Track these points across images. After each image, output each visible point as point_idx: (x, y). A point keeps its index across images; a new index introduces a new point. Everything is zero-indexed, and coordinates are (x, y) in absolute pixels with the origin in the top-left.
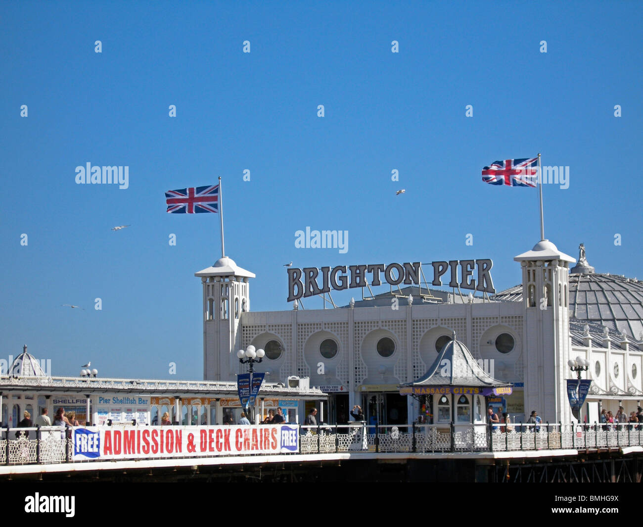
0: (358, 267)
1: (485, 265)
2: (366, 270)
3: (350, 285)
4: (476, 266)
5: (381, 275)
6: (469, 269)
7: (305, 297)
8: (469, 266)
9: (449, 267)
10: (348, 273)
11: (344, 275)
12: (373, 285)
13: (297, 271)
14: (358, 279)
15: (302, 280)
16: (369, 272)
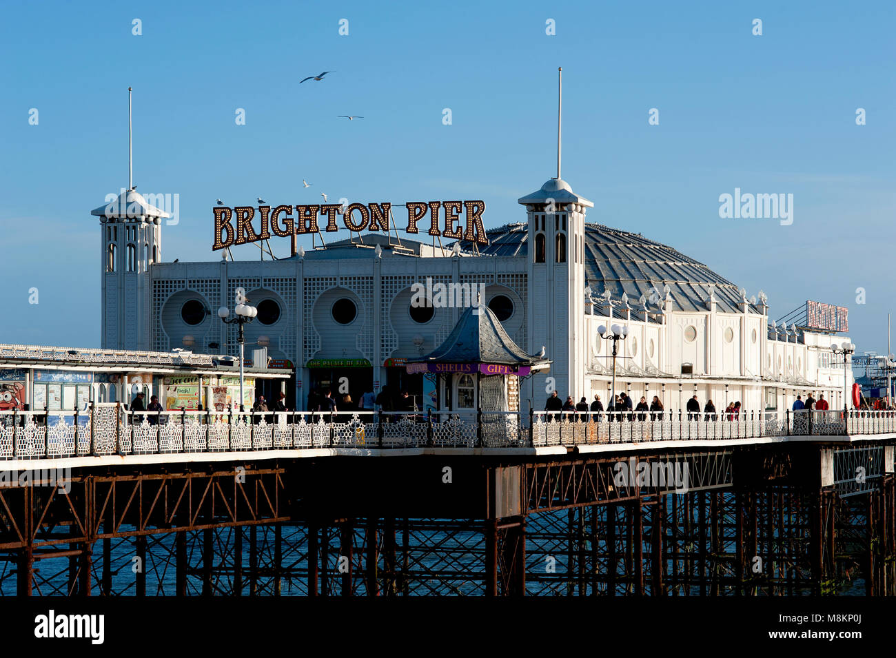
0: (308, 208)
1: (476, 209)
2: (319, 213)
3: (298, 230)
4: (464, 208)
5: (339, 219)
6: (454, 213)
7: (236, 244)
8: (454, 209)
9: (429, 209)
10: (295, 215)
11: (289, 217)
12: (327, 231)
13: (226, 210)
14: (308, 223)
15: (233, 221)
16: (322, 214)
